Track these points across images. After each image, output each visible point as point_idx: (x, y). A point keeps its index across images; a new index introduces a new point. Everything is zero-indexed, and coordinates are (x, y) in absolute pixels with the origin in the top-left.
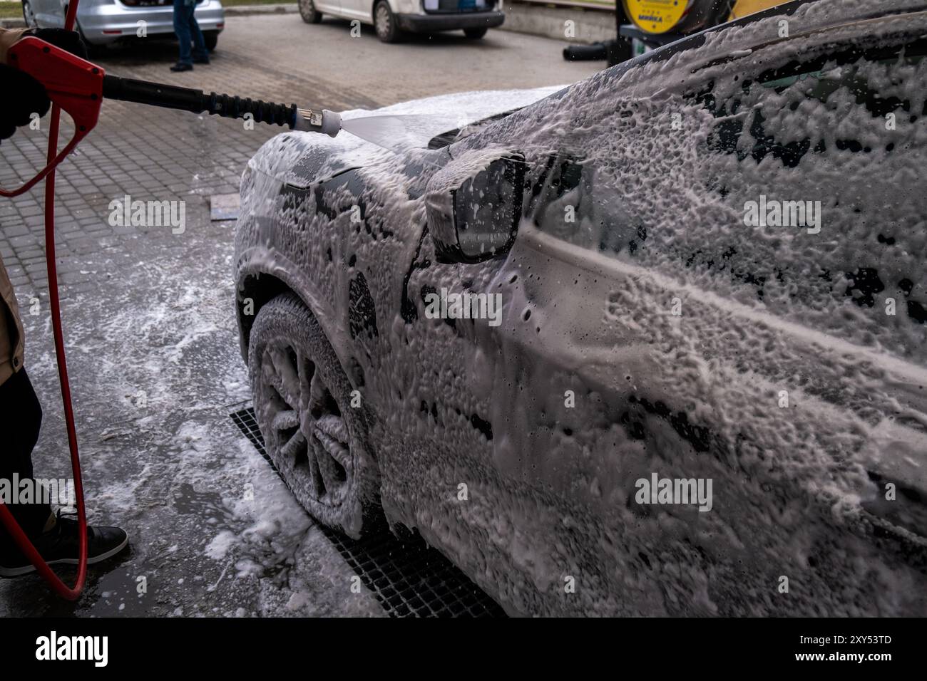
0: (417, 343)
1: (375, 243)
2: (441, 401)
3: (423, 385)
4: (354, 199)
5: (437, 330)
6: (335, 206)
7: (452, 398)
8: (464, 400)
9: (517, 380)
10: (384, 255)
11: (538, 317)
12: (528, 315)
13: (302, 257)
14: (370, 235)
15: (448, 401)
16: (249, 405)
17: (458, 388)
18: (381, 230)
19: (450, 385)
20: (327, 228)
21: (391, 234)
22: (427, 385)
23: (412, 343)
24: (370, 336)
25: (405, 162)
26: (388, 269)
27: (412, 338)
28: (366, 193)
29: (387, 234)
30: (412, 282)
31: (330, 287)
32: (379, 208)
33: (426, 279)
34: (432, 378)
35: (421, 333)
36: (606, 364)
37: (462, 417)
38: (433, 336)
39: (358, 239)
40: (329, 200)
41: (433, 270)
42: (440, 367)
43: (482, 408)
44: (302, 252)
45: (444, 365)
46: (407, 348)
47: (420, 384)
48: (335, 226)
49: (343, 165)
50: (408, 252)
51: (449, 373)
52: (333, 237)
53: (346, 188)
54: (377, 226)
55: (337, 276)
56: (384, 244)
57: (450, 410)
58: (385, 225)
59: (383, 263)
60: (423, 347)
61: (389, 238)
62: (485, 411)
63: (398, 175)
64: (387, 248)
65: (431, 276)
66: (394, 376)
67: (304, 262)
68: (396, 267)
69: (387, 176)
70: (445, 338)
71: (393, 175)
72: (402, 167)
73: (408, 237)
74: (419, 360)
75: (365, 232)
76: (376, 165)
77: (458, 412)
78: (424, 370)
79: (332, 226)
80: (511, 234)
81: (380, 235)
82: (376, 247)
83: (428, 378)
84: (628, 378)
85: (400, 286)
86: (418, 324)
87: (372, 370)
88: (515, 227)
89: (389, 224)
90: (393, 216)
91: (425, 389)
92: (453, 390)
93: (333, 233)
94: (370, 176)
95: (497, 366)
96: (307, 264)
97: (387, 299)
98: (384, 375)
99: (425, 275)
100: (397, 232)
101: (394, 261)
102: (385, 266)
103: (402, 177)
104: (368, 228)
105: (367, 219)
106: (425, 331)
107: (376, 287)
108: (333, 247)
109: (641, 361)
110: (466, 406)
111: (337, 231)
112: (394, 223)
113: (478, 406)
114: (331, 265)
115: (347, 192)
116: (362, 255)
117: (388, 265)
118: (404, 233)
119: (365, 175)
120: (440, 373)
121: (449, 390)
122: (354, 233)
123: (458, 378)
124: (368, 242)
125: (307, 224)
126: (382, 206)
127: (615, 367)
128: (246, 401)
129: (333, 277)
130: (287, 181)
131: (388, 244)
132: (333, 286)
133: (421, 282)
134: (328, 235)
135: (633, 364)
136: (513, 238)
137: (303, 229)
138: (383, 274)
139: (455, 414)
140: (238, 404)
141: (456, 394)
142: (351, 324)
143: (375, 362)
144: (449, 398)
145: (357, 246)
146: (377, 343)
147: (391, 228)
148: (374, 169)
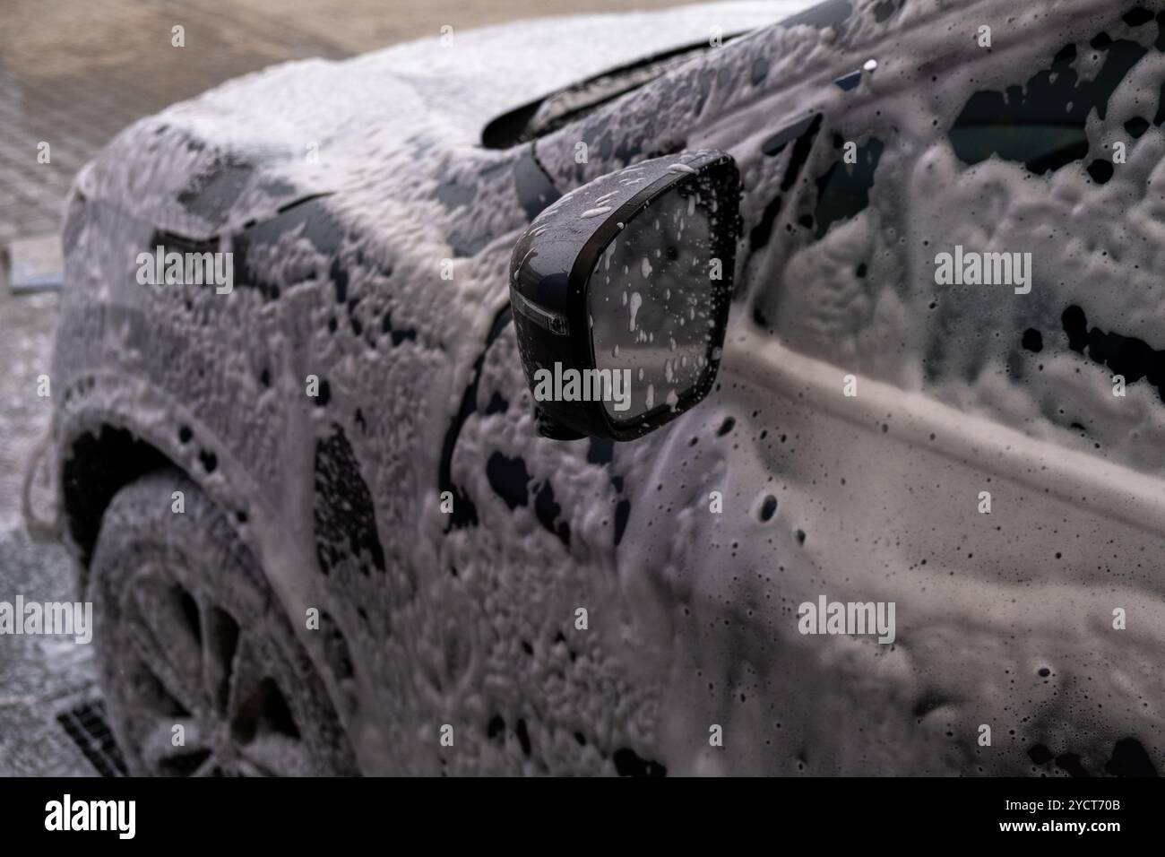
0: (480, 576)
1: (372, 355)
2: (539, 713)
3: (494, 671)
4: (322, 260)
5: (527, 543)
6: (276, 273)
7: (566, 708)
8: (597, 714)
9: (731, 680)
10: (395, 383)
11: (798, 508)
12: (768, 510)
13: (202, 384)
14: (360, 339)
15: (557, 714)
16: (96, 693)
17: (581, 684)
18: (387, 326)
19: (561, 675)
20: (261, 317)
21: (411, 334)
22: (505, 673)
23: (467, 573)
24: (365, 570)
25: (438, 174)
26: (404, 417)
27: (466, 559)
28: (349, 247)
29: (402, 335)
30: (464, 444)
31: (267, 442)
32: (380, 280)
33: (499, 440)
34: (515, 659)
35: (490, 551)
36: (987, 628)
37: (589, 752)
38: (517, 556)
39: (331, 346)
40: (263, 265)
41: (516, 419)
42: (537, 628)
43: (642, 731)
44: (201, 373)
45: (547, 625)
46: (456, 583)
47: (486, 670)
48: (280, 315)
49: (290, 189)
50: (456, 373)
51: (560, 649)
52: (276, 339)
53: (303, 235)
54: (377, 321)
55: (284, 416)
56: (395, 359)
57: (560, 735)
58: (397, 317)
59: (392, 403)
60: (496, 585)
61: (405, 345)
62: (649, 738)
63: (421, 204)
64: (403, 367)
65: (512, 432)
66: (423, 644)
67: (207, 392)
68: (427, 411)
69: (397, 209)
70: (547, 561)
71: (411, 205)
72: (429, 185)
73: (455, 337)
74: (485, 614)
75: (349, 332)
76: (369, 186)
77: (581, 739)
78: (496, 636)
79: (271, 314)
80: (709, 355)
81: (384, 339)
82: (375, 365)
83: (505, 656)
84: (1044, 673)
85: (434, 452)
86: (481, 532)
87: (371, 642)
88: (718, 337)
89: (406, 314)
90: (417, 291)
91: (499, 681)
92: (569, 689)
93: (273, 330)
94: (355, 213)
95: (678, 640)
96: (214, 397)
97: (404, 484)
98: (399, 650)
99: (497, 430)
100: (426, 328)
101: (420, 396)
102: (398, 410)
103: (434, 208)
104: (357, 327)
105: (353, 303)
106: (499, 548)
107: (377, 458)
108: (273, 360)
109: (1082, 629)
110: (600, 728)
111: (283, 325)
112: (419, 307)
113: (631, 728)
114: (270, 394)
115: (304, 244)
116: (344, 381)
117: (406, 408)
118: (444, 328)
119: (346, 210)
120: (538, 647)
121: (559, 689)
122: (323, 333)
123: (582, 661)
124: (357, 352)
125: (212, 314)
126: (388, 273)
127: (1011, 636)
128: (88, 685)
129: (276, 421)
130: (162, 226)
131: (405, 359)
132: (274, 441)
133: (486, 444)
134: (264, 334)
135: (1059, 635)
136: (714, 364)
137: (205, 322)
138: (394, 429)
139: (573, 743)
140: (75, 690)
141: (577, 698)
142: (320, 546)
143: (379, 625)
144: (558, 706)
145: (330, 362)
146: (381, 584)
147: (412, 320)
148: (363, 196)
